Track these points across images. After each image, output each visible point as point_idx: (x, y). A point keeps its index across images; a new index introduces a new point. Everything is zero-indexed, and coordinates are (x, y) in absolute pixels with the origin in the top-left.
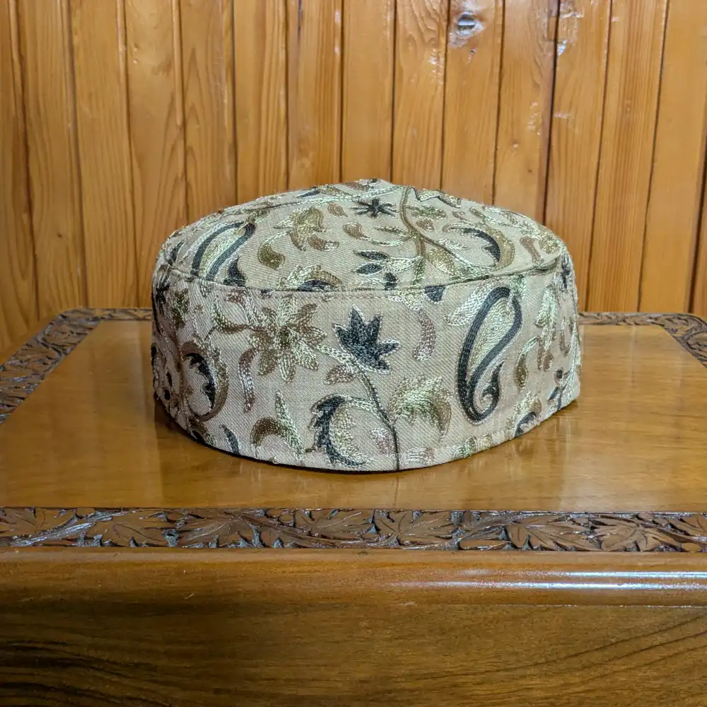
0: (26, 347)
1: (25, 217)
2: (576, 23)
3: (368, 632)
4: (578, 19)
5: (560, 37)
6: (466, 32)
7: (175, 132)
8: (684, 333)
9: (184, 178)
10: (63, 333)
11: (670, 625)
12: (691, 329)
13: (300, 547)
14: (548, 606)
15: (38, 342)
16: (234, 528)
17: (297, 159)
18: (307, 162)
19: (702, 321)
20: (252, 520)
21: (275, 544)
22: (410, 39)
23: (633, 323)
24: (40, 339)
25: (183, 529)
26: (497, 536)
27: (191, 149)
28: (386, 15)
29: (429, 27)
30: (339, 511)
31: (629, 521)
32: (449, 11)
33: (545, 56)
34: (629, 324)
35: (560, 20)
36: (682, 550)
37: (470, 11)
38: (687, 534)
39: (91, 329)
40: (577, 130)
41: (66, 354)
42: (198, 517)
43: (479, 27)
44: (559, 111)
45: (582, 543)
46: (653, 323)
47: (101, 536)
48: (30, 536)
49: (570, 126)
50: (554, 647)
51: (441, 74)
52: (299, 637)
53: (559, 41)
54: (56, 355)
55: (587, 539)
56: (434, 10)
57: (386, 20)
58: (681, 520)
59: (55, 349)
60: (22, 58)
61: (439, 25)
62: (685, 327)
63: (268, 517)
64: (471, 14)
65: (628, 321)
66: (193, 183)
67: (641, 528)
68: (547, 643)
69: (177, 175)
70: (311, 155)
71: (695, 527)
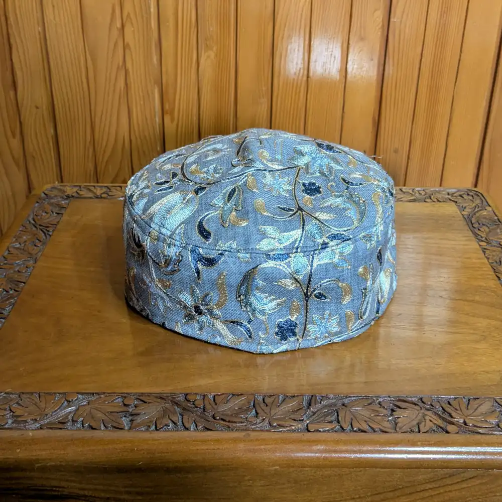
0: (22, 228)
1: (12, 93)
3: (250, 482)
7: (115, 33)
8: (470, 210)
9: (124, 67)
11: (435, 479)
12: (475, 207)
13: (207, 429)
14: (361, 469)
15: (29, 222)
16: (165, 413)
17: (205, 53)
18: (212, 54)
19: (483, 196)
20: (177, 404)
21: (192, 426)
23: (436, 200)
24: (31, 219)
25: (134, 412)
27: (128, 44)
30: (233, 395)
31: (415, 404)
34: (433, 201)
36: (447, 432)
38: (451, 416)
39: (65, 208)
41: (50, 236)
42: (143, 402)
46: (450, 200)
47: (83, 419)
48: (38, 419)
49: (402, 26)
54: (43, 237)
55: (388, 421)
58: (449, 403)
59: (42, 231)
62: (471, 204)
63: (187, 400)
65: (432, 197)
66: (130, 70)
67: (422, 411)
68: (360, 488)
69: (119, 64)
70: (215, 49)
71: (457, 410)
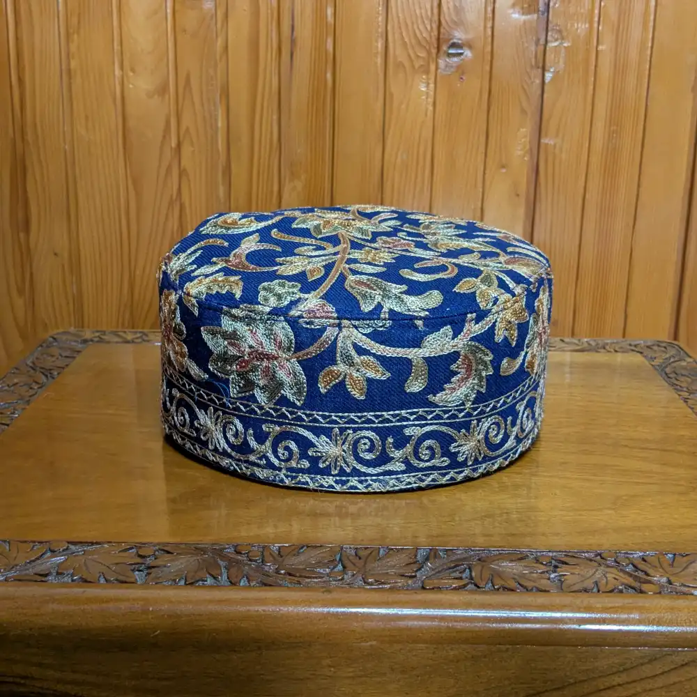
0: (15, 371)
2: (563, 51)
3: (330, 671)
4: (565, 47)
5: (548, 64)
6: (455, 59)
8: (661, 361)
10: (53, 356)
11: (628, 666)
12: (670, 358)
13: (266, 585)
14: (508, 646)
15: (27, 365)
16: (202, 565)
17: (289, 182)
18: (299, 185)
19: (680, 348)
20: (221, 556)
21: (242, 581)
22: (400, 65)
23: (612, 350)
24: (29, 363)
25: (153, 564)
26: (460, 575)
27: (185, 170)
28: (377, 42)
29: (419, 54)
30: (308, 547)
31: (591, 560)
32: (438, 39)
33: (532, 83)
34: (609, 351)
35: (548, 48)
36: (641, 592)
37: (459, 39)
38: (647, 574)
39: (79, 352)
40: (564, 156)
41: (53, 378)
42: (168, 552)
43: (468, 53)
44: (546, 136)
45: (544, 583)
46: (633, 350)
47: (72, 571)
48: (2, 570)
49: (557, 151)
50: (513, 686)
51: (431, 100)
52: (263, 674)
53: (547, 68)
54: (43, 379)
55: (549, 578)
56: (424, 38)
57: (377, 47)
58: (644, 560)
59: (43, 373)
60: (21, 81)
61: (429, 52)
62: (664, 355)
63: (237, 553)
64: (460, 42)
65: (607, 347)
66: (187, 204)
67: (602, 568)
68: (507, 682)
69: (172, 196)
70: (303, 177)
71: (656, 567)
